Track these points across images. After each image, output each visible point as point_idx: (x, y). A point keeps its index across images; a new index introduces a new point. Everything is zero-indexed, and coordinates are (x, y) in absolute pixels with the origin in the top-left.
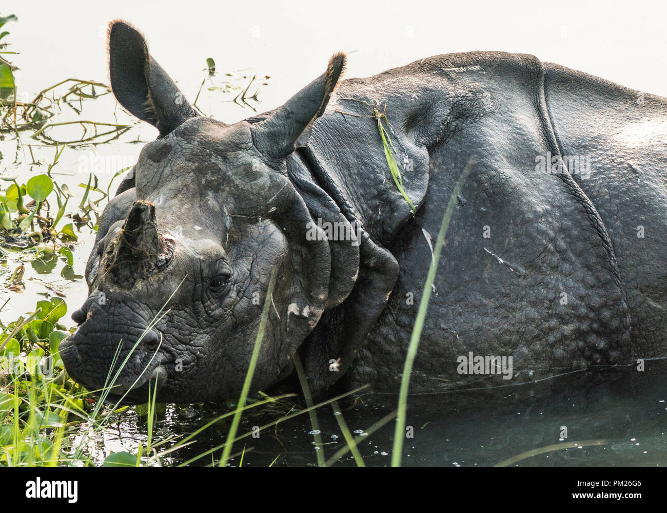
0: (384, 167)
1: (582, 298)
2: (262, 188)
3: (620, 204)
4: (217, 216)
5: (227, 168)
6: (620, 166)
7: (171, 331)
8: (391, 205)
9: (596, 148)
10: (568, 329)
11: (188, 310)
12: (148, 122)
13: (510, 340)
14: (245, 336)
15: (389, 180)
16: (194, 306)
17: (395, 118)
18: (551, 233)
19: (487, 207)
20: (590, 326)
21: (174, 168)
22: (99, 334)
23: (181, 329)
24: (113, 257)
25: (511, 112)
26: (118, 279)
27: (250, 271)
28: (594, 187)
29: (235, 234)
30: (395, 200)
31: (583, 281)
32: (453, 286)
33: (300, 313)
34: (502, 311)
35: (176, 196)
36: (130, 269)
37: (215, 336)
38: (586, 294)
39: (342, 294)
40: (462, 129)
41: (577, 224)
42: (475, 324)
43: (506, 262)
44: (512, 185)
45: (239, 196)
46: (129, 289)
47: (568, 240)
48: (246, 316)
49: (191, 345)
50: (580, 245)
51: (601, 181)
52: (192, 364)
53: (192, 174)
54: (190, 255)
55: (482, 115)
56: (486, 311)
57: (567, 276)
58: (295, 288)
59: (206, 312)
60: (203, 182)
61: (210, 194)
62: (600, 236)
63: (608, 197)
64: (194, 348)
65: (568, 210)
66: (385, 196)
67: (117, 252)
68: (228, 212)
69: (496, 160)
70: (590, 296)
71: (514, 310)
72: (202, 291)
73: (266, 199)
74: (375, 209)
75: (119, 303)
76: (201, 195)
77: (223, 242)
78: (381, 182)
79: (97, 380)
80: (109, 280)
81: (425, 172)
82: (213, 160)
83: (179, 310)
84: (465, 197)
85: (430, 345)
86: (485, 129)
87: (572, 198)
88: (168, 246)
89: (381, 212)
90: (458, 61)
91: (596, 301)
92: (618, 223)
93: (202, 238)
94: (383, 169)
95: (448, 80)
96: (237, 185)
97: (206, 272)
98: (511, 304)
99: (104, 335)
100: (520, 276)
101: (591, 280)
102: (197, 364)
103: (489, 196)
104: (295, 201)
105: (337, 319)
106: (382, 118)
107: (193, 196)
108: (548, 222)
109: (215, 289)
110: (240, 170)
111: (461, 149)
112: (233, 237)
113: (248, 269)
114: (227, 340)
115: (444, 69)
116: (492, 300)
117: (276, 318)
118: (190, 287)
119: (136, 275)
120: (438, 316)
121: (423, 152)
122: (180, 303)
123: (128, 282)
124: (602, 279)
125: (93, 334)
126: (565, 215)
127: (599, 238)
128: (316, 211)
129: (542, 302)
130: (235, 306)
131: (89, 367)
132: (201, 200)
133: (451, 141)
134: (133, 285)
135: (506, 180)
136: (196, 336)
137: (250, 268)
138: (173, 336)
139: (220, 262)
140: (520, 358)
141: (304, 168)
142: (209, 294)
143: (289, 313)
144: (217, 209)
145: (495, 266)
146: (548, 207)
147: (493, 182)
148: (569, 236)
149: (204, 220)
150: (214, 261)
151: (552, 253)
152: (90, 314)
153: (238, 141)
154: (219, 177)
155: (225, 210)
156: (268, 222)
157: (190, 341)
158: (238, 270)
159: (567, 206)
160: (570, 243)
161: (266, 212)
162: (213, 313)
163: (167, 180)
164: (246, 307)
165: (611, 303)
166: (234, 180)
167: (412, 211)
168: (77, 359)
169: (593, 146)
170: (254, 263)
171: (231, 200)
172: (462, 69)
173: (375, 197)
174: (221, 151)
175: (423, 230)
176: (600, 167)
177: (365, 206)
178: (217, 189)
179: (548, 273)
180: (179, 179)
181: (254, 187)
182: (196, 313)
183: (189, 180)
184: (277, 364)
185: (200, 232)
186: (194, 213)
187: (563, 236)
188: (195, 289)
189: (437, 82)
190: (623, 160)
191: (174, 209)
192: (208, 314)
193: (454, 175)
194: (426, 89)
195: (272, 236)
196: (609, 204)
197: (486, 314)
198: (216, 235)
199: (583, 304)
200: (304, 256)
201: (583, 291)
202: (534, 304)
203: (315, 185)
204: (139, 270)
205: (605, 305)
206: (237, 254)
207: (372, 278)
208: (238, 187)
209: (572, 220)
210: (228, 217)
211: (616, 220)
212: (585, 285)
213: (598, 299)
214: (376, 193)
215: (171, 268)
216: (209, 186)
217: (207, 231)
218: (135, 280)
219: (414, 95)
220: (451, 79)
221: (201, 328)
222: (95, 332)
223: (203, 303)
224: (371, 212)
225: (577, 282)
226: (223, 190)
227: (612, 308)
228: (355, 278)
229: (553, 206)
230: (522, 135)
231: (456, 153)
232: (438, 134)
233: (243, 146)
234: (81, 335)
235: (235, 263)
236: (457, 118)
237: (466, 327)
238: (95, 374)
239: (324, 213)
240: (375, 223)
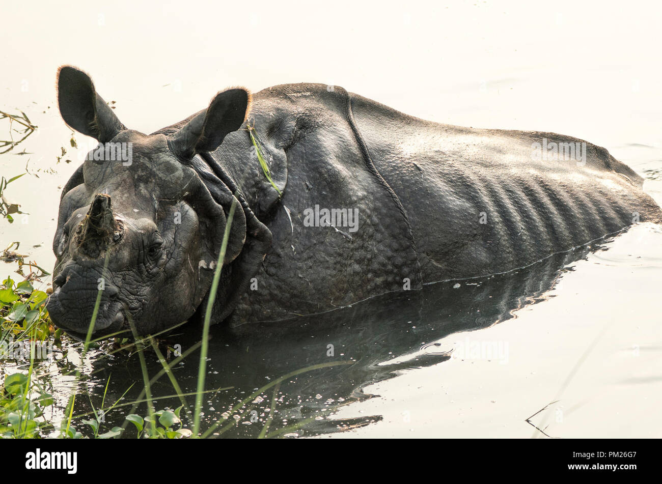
0: (257, 164)
1: (389, 258)
2: (178, 178)
3: (411, 192)
4: (148, 201)
5: (152, 166)
6: (409, 165)
7: (125, 287)
8: (263, 191)
9: (390, 152)
10: (379, 280)
11: (134, 270)
12: (92, 136)
13: (343, 287)
14: (173, 286)
15: (261, 173)
16: (138, 267)
17: (260, 130)
18: (368, 211)
19: (327, 192)
20: (394, 279)
21: (114, 168)
22: (76, 292)
23: (131, 284)
24: (82, 236)
25: (334, 126)
26: (88, 252)
27: (174, 239)
28: (392, 180)
29: (162, 213)
30: (267, 189)
31: (390, 246)
32: (306, 247)
33: (208, 267)
34: (338, 266)
35: (117, 188)
36: (96, 244)
37: (153, 287)
38: (392, 255)
39: (235, 253)
40: (305, 136)
41: (385, 205)
42: (321, 275)
43: (340, 231)
44: (343, 177)
45: (163, 185)
46: (96, 258)
47: (379, 216)
48: (174, 272)
49: (138, 296)
50: (388, 220)
51: (396, 176)
52: (140, 309)
53: (127, 172)
54: (134, 230)
55: (316, 126)
56: (328, 266)
57: (379, 242)
58: (203, 250)
59: (147, 271)
60: (136, 177)
61: (142, 186)
62: (402, 214)
63: (402, 187)
64: (140, 297)
65: (378, 195)
66: (260, 185)
67: (85, 232)
68: (156, 197)
69: (330, 158)
70: (395, 257)
71: (346, 265)
72: (144, 257)
73: (182, 186)
74: (254, 194)
75: (90, 268)
76: (135, 186)
77: (154, 219)
78: (257, 175)
79: (77, 324)
80: (81, 253)
81: (284, 167)
82: (141, 161)
83: (129, 271)
84: (311, 184)
85: (291, 289)
86: (319, 137)
87: (380, 187)
88: (120, 225)
89: (258, 197)
90: (295, 88)
91: (399, 260)
92: (410, 206)
93: (140, 218)
94: (257, 166)
95: (291, 102)
96: (160, 178)
97: (146, 242)
98: (344, 261)
99: (80, 292)
100: (349, 242)
101: (395, 245)
102: (143, 309)
103: (328, 183)
104: (201, 187)
105: (226, 274)
106: (252, 131)
107: (130, 187)
108: (366, 203)
109: (152, 253)
110: (162, 167)
111: (305, 150)
112: (160, 215)
113: (173, 238)
114: (161, 290)
115: (287, 95)
116: (332, 258)
117: (192, 272)
118: (136, 254)
119: (100, 247)
120: (297, 268)
121: (281, 153)
122: (129, 266)
123: (95, 253)
124: (404, 245)
125: (72, 292)
126: (376, 199)
127: (401, 215)
128: (217, 194)
129: (363, 260)
130: (166, 265)
131: (70, 316)
132: (136, 190)
133: (298, 145)
134: (99, 255)
135: (339, 173)
136: (141, 289)
137: (174, 237)
138: (126, 289)
139: (155, 234)
140: (349, 301)
141: (205, 163)
142: (148, 258)
143: (199, 267)
144: (148, 196)
145: (333, 234)
146: (365, 193)
147: (330, 174)
148: (380, 214)
149: (140, 204)
150: (150, 234)
151: (369, 225)
152: (68, 278)
153: (158, 146)
154: (147, 172)
155: (154, 196)
156: (183, 203)
157: (137, 292)
158: (165, 240)
159: (378, 192)
160: (381, 219)
161: (182, 195)
162: (152, 271)
163: (110, 176)
164: (173, 265)
165: (410, 262)
166: (158, 174)
167: (279, 196)
168: (60, 311)
169: (388, 151)
170: (177, 233)
171: (157, 188)
172: (299, 95)
173: (253, 186)
174: (148, 153)
175: (284, 206)
176: (394, 166)
177: (247, 193)
178: (146, 182)
179: (367, 240)
180: (118, 175)
181: (173, 178)
182: (140, 272)
183: (125, 176)
184: (193, 305)
185: (138, 213)
186: (132, 200)
187: (376, 214)
188: (139, 255)
189: (285, 105)
190: (410, 161)
191: (117, 198)
192: (148, 272)
193: (302, 168)
194: (278, 109)
195: (188, 213)
196: (403, 193)
197: (328, 268)
198: (149, 214)
199: (390, 263)
200: (208, 225)
201: (390, 253)
202: (359, 262)
203: (214, 176)
204: (102, 244)
205: (404, 264)
206: (164, 227)
207: (254, 244)
208: (161, 179)
209: (381, 202)
210: (156, 201)
211: (409, 204)
212: (391, 249)
213: (400, 259)
214: (254, 183)
215: (123, 241)
216: (140, 179)
217: (143, 212)
218: (100, 251)
219: (271, 114)
220: (292, 102)
221: (145, 283)
222: (74, 290)
223: (145, 265)
224: (251, 197)
225: (386, 247)
226: (151, 182)
227: (410, 266)
228: (244, 241)
229: (368, 192)
230: (343, 142)
231: (302, 153)
232: (290, 139)
233: (163, 149)
234: (63, 293)
235: (163, 235)
236: (301, 129)
237: (314, 276)
238: (75, 320)
239: (222, 194)
240: (254, 205)
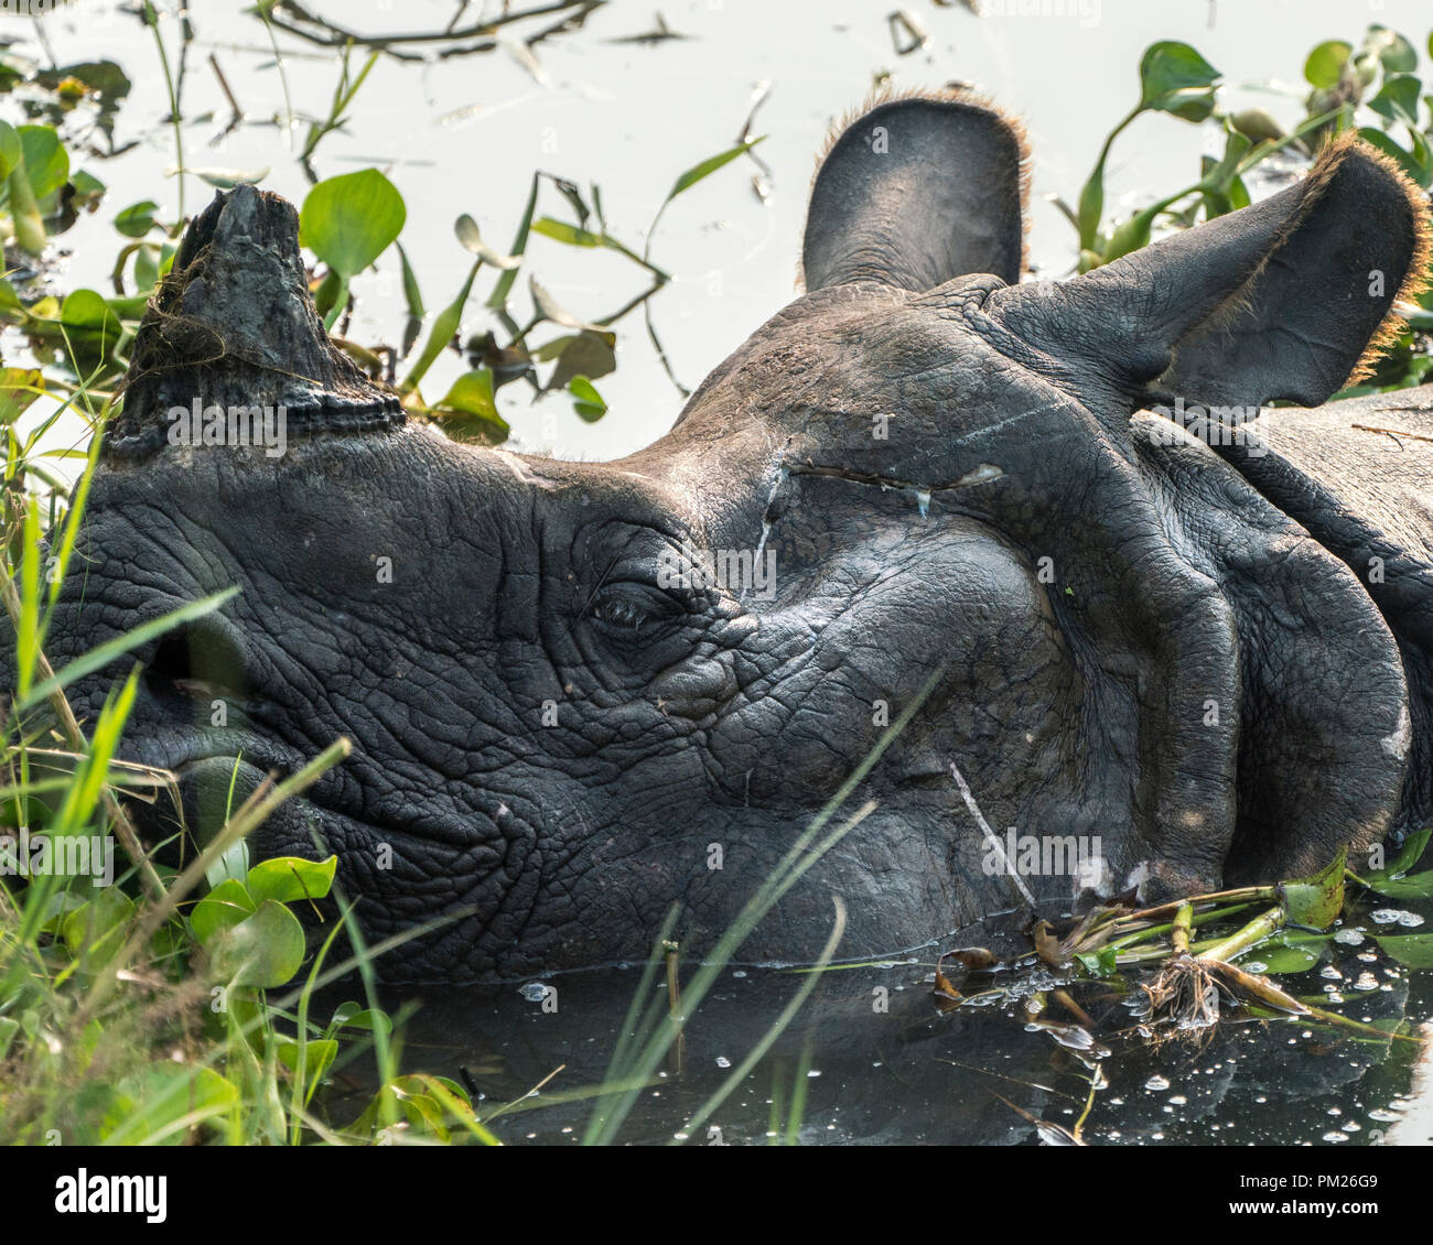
2: (943, 391)
11: (473, 660)
29: (805, 536)
49: (475, 785)
59: (570, 698)
64: (483, 793)
73: (955, 427)
82: (812, 347)
112: (793, 542)
138: (379, 718)
154: (805, 379)
155: (778, 453)
157: (474, 769)
162: (610, 714)
178: (781, 410)
181: (911, 391)
188: (501, 584)
192: (582, 708)
208: (856, 395)
210: (781, 472)
223: (555, 660)
